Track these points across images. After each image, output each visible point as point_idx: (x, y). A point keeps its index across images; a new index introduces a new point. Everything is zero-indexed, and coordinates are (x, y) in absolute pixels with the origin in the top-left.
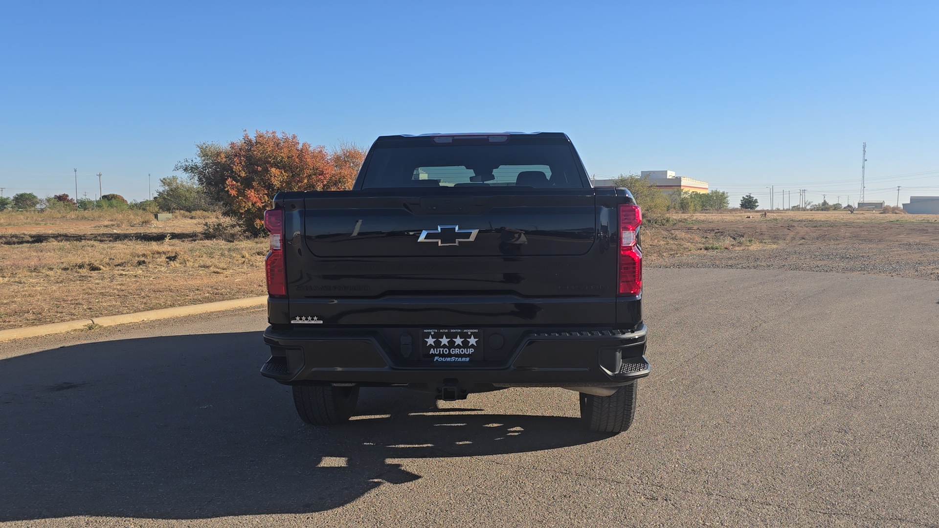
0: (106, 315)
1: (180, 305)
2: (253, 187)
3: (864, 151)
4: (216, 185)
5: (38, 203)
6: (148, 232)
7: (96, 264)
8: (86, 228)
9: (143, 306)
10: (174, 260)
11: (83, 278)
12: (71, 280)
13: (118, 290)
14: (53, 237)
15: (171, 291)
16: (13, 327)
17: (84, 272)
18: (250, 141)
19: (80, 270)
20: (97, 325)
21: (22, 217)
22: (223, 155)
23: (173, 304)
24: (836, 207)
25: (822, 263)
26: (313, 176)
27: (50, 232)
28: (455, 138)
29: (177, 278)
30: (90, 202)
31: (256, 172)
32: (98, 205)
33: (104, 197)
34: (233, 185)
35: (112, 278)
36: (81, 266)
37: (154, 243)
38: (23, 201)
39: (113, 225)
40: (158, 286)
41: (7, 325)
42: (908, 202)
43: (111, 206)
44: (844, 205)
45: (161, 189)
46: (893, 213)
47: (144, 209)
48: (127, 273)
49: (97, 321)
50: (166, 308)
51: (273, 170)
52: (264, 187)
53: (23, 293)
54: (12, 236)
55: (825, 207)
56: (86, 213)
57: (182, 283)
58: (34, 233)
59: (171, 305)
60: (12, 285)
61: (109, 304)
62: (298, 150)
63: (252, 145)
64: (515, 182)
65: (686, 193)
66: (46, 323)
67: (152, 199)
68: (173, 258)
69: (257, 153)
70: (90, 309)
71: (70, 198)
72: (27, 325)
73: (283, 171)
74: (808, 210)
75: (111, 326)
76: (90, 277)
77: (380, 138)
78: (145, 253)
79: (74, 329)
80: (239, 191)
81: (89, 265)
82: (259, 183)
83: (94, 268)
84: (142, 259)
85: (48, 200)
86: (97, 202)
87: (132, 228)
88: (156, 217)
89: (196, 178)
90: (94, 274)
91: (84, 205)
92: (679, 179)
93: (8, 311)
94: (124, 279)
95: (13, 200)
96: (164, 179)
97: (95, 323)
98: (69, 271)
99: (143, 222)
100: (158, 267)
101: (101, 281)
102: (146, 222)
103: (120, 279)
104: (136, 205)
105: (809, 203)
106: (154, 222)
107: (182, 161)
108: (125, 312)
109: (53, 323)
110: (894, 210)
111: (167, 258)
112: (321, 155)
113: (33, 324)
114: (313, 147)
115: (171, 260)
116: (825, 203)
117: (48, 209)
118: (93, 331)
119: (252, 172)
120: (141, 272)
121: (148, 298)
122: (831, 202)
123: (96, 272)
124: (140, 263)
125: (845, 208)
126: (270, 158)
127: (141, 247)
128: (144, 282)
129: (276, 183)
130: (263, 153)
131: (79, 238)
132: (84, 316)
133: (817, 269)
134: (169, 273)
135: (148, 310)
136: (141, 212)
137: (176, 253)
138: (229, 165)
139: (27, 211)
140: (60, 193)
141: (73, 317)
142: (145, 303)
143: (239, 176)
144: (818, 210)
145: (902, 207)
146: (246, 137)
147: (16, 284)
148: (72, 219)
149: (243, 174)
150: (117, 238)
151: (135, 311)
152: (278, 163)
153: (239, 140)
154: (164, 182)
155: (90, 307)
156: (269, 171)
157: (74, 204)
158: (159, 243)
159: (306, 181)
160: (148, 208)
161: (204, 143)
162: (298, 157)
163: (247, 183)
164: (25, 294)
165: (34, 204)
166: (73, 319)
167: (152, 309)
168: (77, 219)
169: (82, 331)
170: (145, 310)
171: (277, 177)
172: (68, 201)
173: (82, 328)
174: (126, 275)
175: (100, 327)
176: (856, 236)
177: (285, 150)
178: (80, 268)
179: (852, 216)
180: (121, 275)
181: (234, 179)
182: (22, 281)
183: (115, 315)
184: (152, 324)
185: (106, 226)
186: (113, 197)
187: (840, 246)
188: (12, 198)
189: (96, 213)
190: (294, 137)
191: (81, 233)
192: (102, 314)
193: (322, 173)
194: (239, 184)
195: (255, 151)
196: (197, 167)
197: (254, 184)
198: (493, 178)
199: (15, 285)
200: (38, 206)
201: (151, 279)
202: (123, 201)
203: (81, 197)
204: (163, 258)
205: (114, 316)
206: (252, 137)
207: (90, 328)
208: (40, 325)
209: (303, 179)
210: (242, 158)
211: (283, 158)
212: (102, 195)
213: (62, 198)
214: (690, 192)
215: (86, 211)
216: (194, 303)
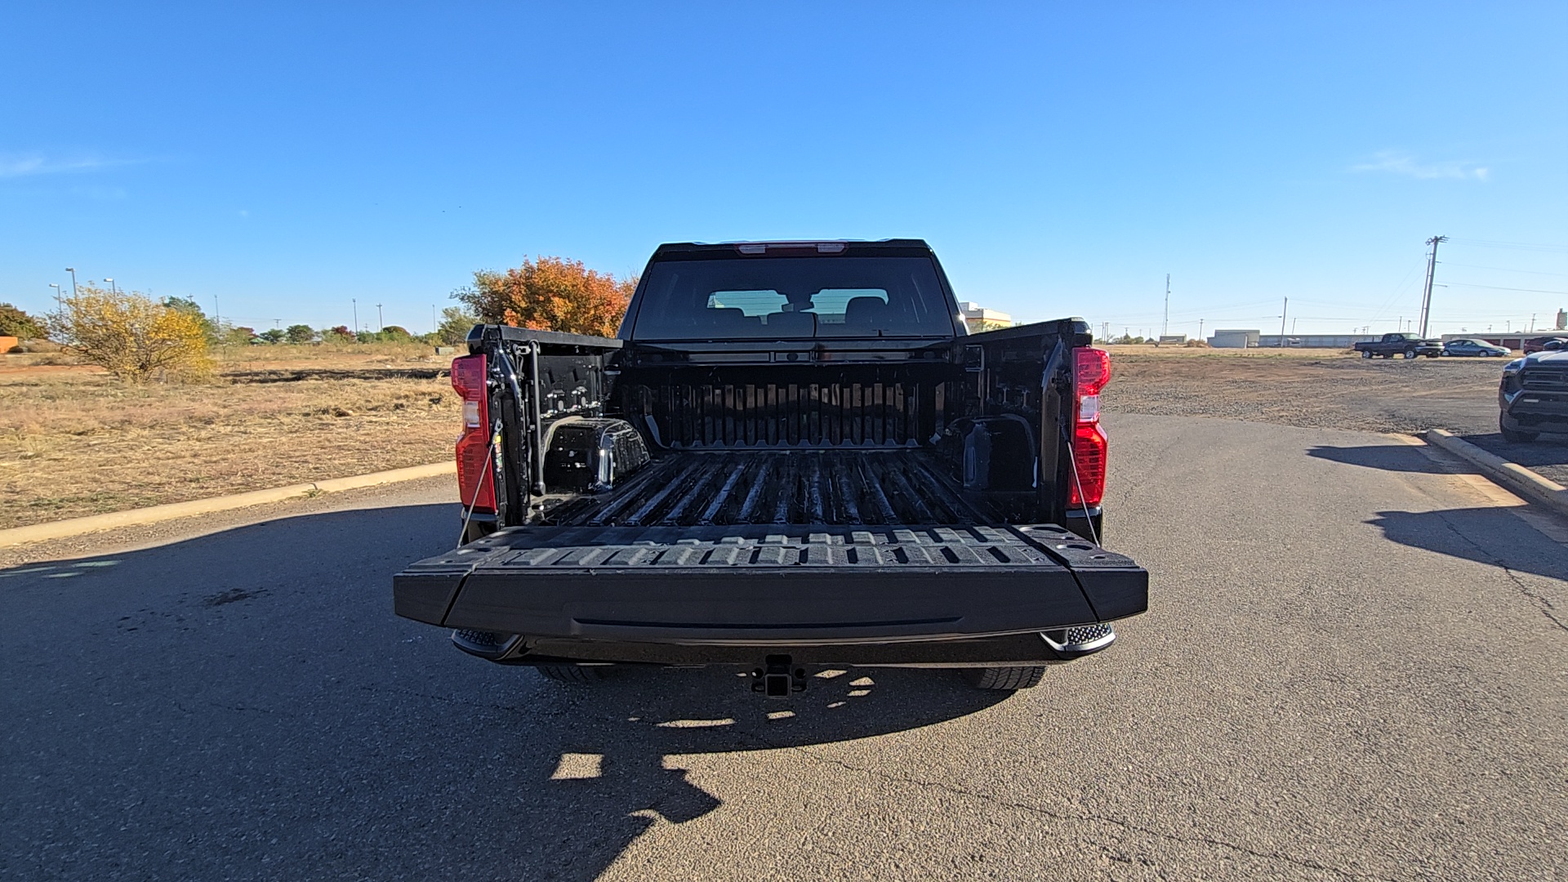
0: (335, 477)
1: (430, 462)
2: (534, 319)
3: (1168, 283)
4: (494, 317)
5: (314, 336)
6: (424, 367)
7: (343, 409)
8: (358, 364)
9: (383, 465)
10: (438, 403)
11: (324, 426)
12: (309, 429)
13: (361, 442)
14: (317, 374)
15: (424, 442)
16: (209, 495)
17: (327, 418)
18: (532, 268)
19: (323, 417)
20: (321, 490)
21: (295, 351)
22: (500, 284)
23: (423, 460)
24: (1138, 341)
25: (1156, 404)
26: (600, 307)
27: (317, 368)
28: (770, 246)
29: (437, 426)
30: (370, 335)
31: (538, 302)
32: (378, 338)
33: (385, 329)
34: (512, 316)
35: (359, 427)
36: (325, 412)
37: (424, 381)
38: (298, 334)
39: (387, 360)
40: (412, 436)
41: (203, 494)
42: (1213, 336)
43: (392, 339)
44: (1145, 339)
45: (443, 321)
46: (1198, 347)
47: (426, 343)
48: (377, 419)
49: (320, 485)
50: (413, 466)
51: (556, 299)
52: (547, 319)
53: (242, 447)
54: (271, 373)
55: (1126, 340)
56: (364, 347)
57: (441, 432)
58: (298, 369)
59: (419, 463)
60: (233, 436)
61: (342, 462)
62: (584, 278)
63: (533, 272)
64: (844, 312)
65: (989, 326)
66: (255, 489)
67: (437, 332)
68: (436, 401)
69: (538, 281)
70: (317, 468)
71: (348, 330)
72: (230, 492)
73: (567, 302)
74: (1110, 344)
75: (338, 492)
76: (333, 425)
77: (662, 246)
78: (408, 393)
79: (290, 496)
80: (519, 323)
81: (335, 410)
82: (542, 315)
83: (341, 414)
84: (400, 402)
85: (325, 332)
86: (378, 334)
87: (408, 363)
88: (437, 350)
89: (473, 308)
90: (340, 421)
91: (362, 338)
92: (981, 312)
93: (213, 472)
94: (373, 427)
95: (288, 333)
96: (446, 310)
97: (319, 488)
98: (310, 418)
99: (420, 357)
100: (418, 411)
101: (345, 430)
102: (423, 357)
103: (368, 427)
104: (417, 337)
105: (1111, 337)
106: (434, 358)
107: (459, 289)
108: (360, 472)
109: (264, 489)
110: (1199, 344)
111: (431, 400)
112: (607, 284)
113: (237, 492)
114: (601, 275)
115: (434, 403)
116: (1127, 337)
117: (324, 342)
118: (314, 498)
119: (534, 302)
120: (395, 418)
121: (393, 453)
122: (1133, 336)
123: (343, 418)
124: (397, 407)
125: (1147, 341)
126: (553, 286)
127: (406, 386)
128: (396, 431)
129: (560, 314)
130: (545, 281)
131: (346, 375)
132: (307, 479)
133: (1154, 411)
134: (429, 419)
135: (389, 469)
136: (422, 345)
137: (440, 395)
138: (507, 295)
139: (301, 344)
140: (339, 325)
141: (292, 480)
142: (388, 460)
143: (519, 307)
144: (1119, 343)
145: (1206, 341)
146: (526, 263)
147: (240, 434)
148: (348, 353)
149: (523, 305)
150: (389, 374)
151: (373, 472)
152: (562, 291)
153: (519, 268)
154: (446, 312)
155: (318, 465)
156: (551, 301)
157: (353, 336)
158: (430, 380)
159: (592, 312)
160: (430, 341)
161: (482, 270)
162: (584, 286)
163: (528, 314)
164: (245, 449)
165: (311, 336)
166: (290, 484)
167: (395, 468)
168: (353, 353)
169: (300, 498)
170: (385, 470)
171: (560, 307)
172: (347, 333)
173: (300, 494)
174: (376, 422)
175: (325, 493)
176: (1178, 373)
177: (570, 278)
178: (324, 414)
179: (1157, 350)
180: (371, 422)
181: (514, 309)
182: (248, 431)
183: (346, 476)
184: (389, 489)
185: (380, 361)
186: (396, 329)
187: (1164, 384)
188: (286, 331)
189: (375, 346)
190: (579, 264)
191: (350, 369)
192: (329, 475)
193: (610, 304)
194: (519, 315)
195: (535, 278)
196: (474, 297)
197: (535, 315)
198: (812, 306)
199: (237, 436)
200: (316, 339)
201: (406, 427)
202: (405, 333)
203: (362, 329)
204: (426, 401)
205: (346, 479)
206: (534, 264)
207: (311, 495)
208: (247, 492)
209: (589, 309)
210: (522, 286)
211: (566, 286)
212: (384, 327)
213: (340, 331)
214: (993, 325)
215: (366, 345)
216: (449, 459)
